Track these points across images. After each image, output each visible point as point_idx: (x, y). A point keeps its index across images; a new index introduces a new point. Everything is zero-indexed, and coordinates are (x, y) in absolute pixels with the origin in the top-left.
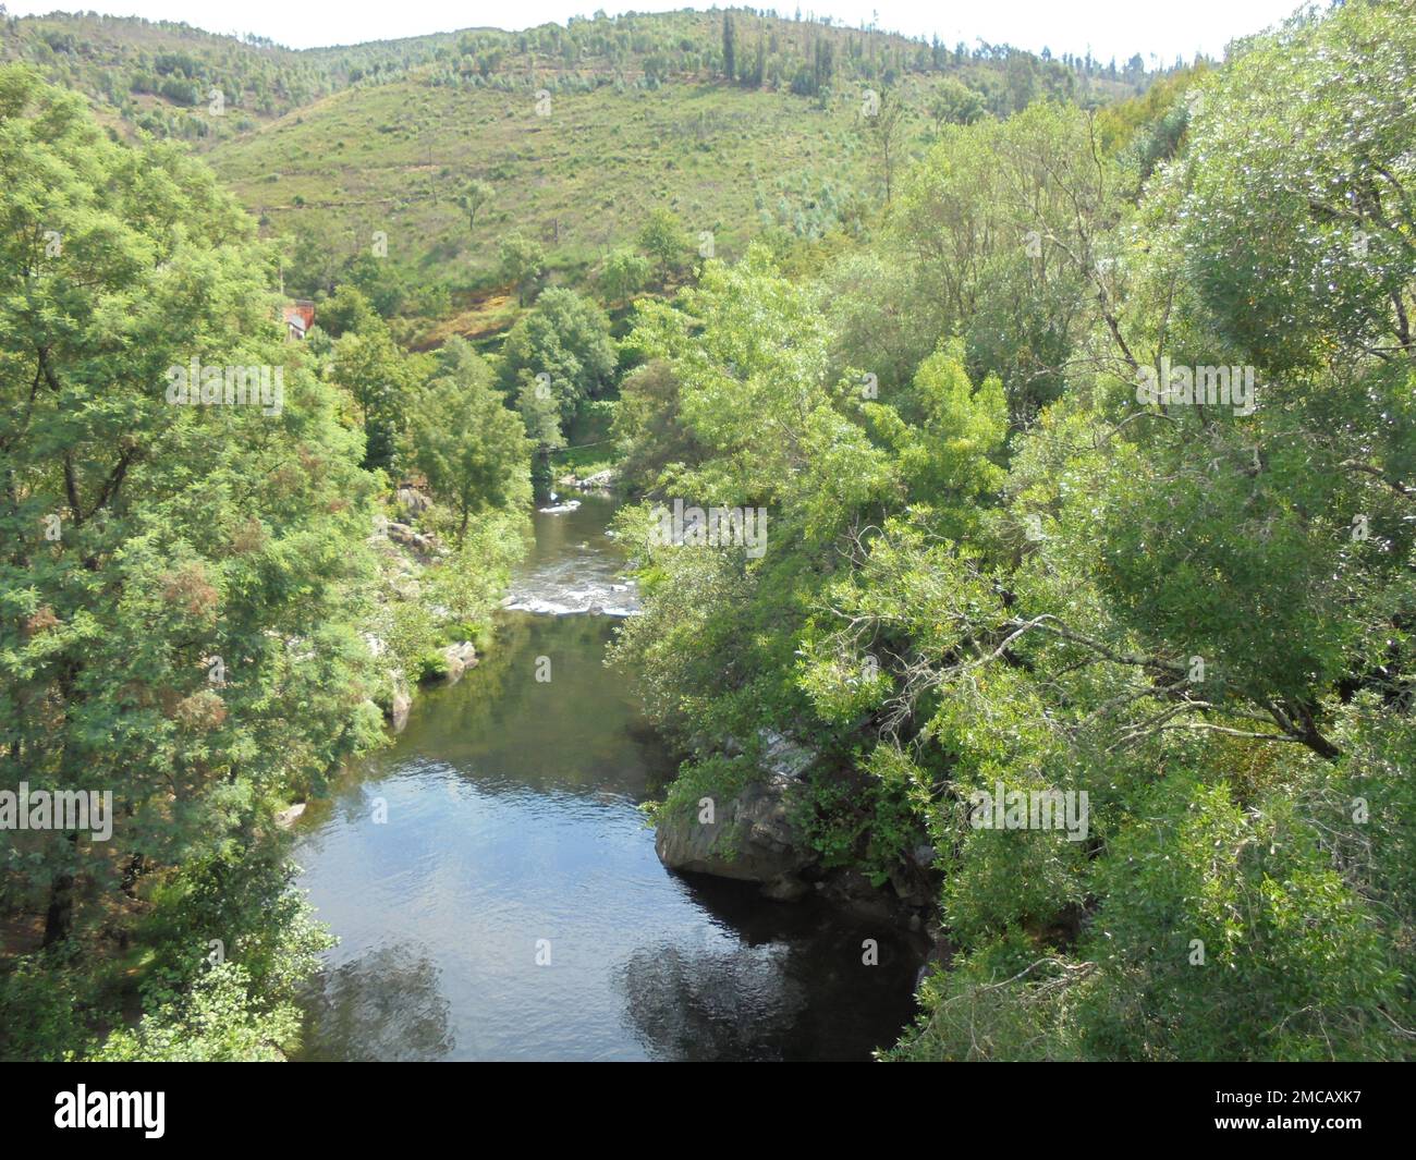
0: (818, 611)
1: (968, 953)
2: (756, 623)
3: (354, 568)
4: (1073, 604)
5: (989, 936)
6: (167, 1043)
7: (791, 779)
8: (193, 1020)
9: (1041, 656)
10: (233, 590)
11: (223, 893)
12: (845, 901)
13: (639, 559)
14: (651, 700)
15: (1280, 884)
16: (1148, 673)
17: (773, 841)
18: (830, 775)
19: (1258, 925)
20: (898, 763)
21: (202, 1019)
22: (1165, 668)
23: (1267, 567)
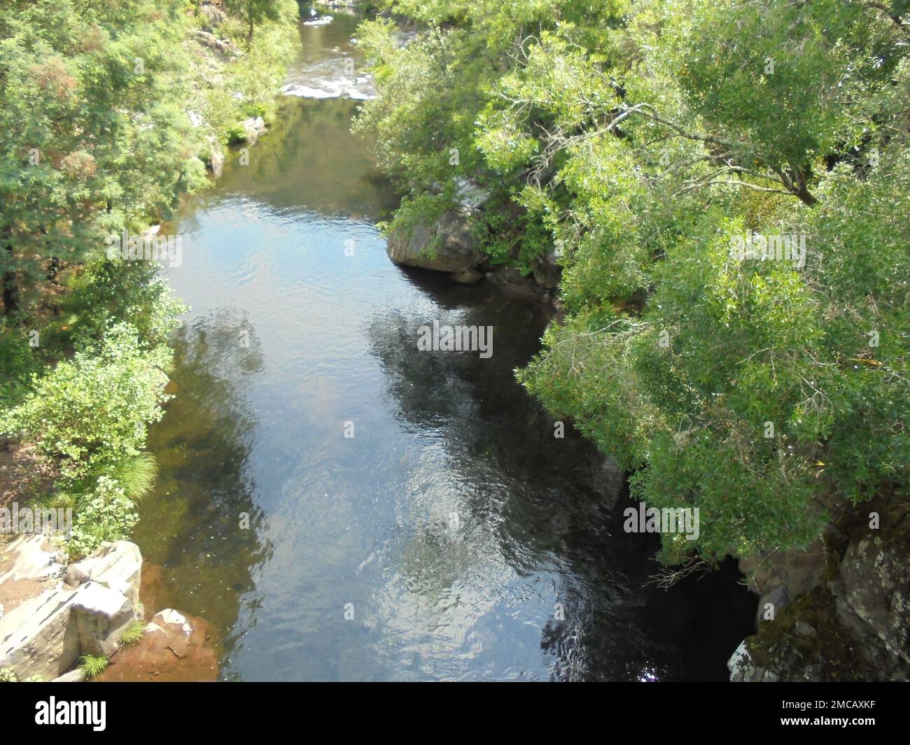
0: (495, 97)
1: (574, 316)
2: (453, 104)
3: (174, 64)
4: (663, 97)
5: (590, 307)
6: (93, 368)
7: (473, 209)
8: (107, 355)
9: (638, 132)
10: (86, 78)
11: (114, 281)
12: (504, 284)
13: (375, 60)
14: (382, 157)
15: (763, 279)
16: (706, 146)
17: (460, 247)
18: (498, 206)
19: (746, 302)
20: (538, 198)
21: (113, 354)
22: (718, 143)
23: (795, 74)
